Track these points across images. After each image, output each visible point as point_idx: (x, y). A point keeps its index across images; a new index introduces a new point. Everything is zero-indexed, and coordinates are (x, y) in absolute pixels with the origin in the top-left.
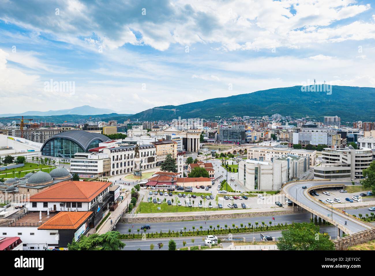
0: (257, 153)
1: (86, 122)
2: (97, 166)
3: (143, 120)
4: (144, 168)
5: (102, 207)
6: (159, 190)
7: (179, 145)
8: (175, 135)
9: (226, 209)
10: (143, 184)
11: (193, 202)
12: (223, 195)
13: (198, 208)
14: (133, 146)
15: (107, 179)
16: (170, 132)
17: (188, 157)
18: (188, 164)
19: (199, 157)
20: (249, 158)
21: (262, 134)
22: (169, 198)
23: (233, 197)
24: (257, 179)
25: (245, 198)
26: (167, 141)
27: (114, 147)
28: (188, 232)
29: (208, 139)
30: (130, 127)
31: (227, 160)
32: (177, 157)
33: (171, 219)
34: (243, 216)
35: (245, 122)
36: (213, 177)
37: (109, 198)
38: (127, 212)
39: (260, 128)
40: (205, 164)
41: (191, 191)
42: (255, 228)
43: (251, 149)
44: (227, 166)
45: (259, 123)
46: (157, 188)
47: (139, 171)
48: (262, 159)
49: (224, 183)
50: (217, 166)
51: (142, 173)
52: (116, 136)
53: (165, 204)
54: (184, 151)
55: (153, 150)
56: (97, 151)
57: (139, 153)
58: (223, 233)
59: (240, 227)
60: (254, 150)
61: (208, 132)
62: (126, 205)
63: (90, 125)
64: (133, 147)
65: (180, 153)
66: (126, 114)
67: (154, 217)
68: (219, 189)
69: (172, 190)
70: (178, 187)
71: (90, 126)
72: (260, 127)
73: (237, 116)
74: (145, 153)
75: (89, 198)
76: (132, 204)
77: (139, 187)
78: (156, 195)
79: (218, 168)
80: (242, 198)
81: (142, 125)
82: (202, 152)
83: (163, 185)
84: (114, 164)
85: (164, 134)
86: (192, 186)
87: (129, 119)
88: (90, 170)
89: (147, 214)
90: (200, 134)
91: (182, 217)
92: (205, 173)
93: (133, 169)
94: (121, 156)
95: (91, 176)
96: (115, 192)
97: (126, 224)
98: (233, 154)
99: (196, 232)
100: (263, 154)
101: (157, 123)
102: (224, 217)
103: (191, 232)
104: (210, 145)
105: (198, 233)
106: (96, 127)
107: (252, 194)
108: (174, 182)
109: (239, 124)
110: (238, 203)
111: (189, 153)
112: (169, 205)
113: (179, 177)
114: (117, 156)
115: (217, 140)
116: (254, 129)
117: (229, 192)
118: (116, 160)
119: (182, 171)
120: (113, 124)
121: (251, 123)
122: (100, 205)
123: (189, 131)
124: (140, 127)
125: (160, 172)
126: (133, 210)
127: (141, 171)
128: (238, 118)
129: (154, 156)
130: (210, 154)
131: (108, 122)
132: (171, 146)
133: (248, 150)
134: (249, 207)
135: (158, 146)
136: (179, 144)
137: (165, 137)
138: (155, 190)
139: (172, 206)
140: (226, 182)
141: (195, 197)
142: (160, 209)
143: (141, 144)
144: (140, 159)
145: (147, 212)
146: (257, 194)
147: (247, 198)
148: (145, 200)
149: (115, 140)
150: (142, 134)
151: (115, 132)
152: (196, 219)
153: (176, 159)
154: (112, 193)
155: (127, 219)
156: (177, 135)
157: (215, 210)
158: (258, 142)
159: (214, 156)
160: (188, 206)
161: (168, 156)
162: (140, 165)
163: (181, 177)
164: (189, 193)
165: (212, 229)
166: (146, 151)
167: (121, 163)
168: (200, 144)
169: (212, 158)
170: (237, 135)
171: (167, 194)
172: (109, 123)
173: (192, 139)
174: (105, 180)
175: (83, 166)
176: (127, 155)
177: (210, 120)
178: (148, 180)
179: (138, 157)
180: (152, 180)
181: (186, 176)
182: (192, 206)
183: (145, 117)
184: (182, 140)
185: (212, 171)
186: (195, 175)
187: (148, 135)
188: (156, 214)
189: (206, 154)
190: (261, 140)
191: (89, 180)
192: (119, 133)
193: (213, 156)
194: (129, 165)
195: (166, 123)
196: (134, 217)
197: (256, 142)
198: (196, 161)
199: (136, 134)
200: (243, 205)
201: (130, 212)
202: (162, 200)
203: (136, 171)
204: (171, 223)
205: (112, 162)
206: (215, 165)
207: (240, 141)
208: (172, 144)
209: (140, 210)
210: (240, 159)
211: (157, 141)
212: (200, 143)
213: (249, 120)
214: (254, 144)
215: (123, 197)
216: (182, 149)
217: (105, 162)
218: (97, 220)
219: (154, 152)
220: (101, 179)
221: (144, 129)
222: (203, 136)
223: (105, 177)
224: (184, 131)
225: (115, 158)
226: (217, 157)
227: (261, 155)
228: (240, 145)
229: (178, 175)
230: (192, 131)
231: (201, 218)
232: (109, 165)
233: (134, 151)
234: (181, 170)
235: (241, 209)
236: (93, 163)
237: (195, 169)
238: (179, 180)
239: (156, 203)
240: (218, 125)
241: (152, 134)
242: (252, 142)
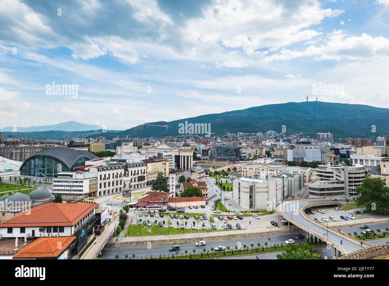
0: (251, 170)
1: (72, 138)
2: (82, 186)
3: (133, 136)
4: (134, 188)
5: (87, 231)
6: (149, 211)
7: (171, 163)
8: (167, 152)
9: (220, 230)
10: (133, 205)
11: (186, 223)
12: (217, 215)
13: (191, 230)
14: (122, 164)
15: (94, 200)
16: (162, 149)
17: (180, 176)
18: (181, 183)
19: (191, 175)
20: (244, 176)
21: (257, 151)
22: (160, 220)
23: (228, 217)
24: (252, 198)
25: (240, 218)
26: (159, 158)
27: (101, 166)
28: (180, 256)
29: (201, 156)
30: (119, 144)
31: (221, 178)
32: (169, 175)
33: (162, 243)
34: (238, 237)
35: (240, 138)
36: (207, 197)
37: (95, 221)
38: (114, 236)
39: (255, 145)
40: (198, 183)
41: (184, 212)
42: (251, 250)
43: (246, 167)
44: (221, 185)
45: (253, 140)
46: (147, 209)
47: (129, 191)
48: (257, 176)
49: (218, 203)
50: (211, 185)
51: (132, 193)
52: (104, 154)
53: (156, 226)
54: (176, 169)
55: (143, 168)
56: (83, 170)
57: (128, 171)
58: (217, 256)
59: (235, 250)
60: (248, 167)
61: (201, 149)
62: (113, 228)
63: (76, 141)
65: (172, 172)
66: (115, 131)
67: (144, 241)
68: (213, 209)
69: (163, 211)
70: (170, 208)
71: (76, 143)
72: (254, 144)
73: (231, 132)
74: (135, 171)
75: (72, 221)
76: (120, 227)
77: (128, 208)
78: (146, 216)
79: (212, 186)
80: (237, 218)
81: (132, 141)
82: (195, 170)
83: (154, 205)
84: (101, 184)
85: (155, 152)
86: (185, 206)
87: (119, 136)
88: (74, 190)
89: (136, 237)
90: (193, 152)
91: (174, 240)
92: (198, 192)
93: (122, 189)
94: (109, 175)
95: (75, 197)
96: (101, 214)
97: (112, 249)
98: (227, 172)
99: (189, 256)
101: (148, 140)
102: (218, 238)
103: (183, 256)
104: (203, 162)
105: (191, 257)
106: (82, 144)
107: (247, 213)
108: (166, 202)
109: (233, 140)
110: (233, 223)
111: (182, 171)
112: (160, 227)
113: (171, 197)
114: (105, 175)
115: (210, 158)
116: (248, 146)
117: (224, 211)
118: (103, 180)
119: (174, 190)
120: (101, 141)
121: (246, 139)
122: (84, 229)
123: (181, 148)
124: (129, 144)
125: (150, 192)
126: (121, 233)
127: (130, 191)
128: (232, 135)
129: (144, 175)
130: (203, 172)
131: (96, 139)
132: (163, 164)
133: (242, 168)
134: (244, 228)
135: (149, 165)
136: (171, 162)
137: (156, 155)
138: (145, 211)
139: (164, 228)
140: (220, 202)
141: (187, 218)
142: (150, 231)
143: (131, 162)
144: (129, 178)
145: (136, 235)
146: (252, 214)
147: (242, 218)
148: (134, 223)
149: (102, 158)
150: (132, 152)
151: (103, 150)
152: (189, 241)
153: (167, 178)
154: (98, 215)
155: (114, 244)
156: (169, 152)
157: (208, 231)
158: (252, 159)
159: (208, 174)
160: (180, 228)
161: (159, 175)
162: (130, 185)
163: (172, 197)
164: (181, 213)
165: (206, 253)
166: (136, 169)
167: (109, 183)
168: (193, 162)
169: (205, 176)
170: (231, 152)
171: (158, 216)
172: (96, 140)
173: (184, 157)
174: (91, 201)
175: (67, 187)
176: (115, 174)
177: (204, 137)
178: (138, 200)
179: (127, 176)
180: (142, 201)
181: (179, 196)
182: (184, 228)
183: (135, 133)
184: (174, 158)
185: (205, 190)
186: (187, 194)
187: (139, 152)
188: (146, 237)
189: (199, 172)
190: (256, 157)
191: (73, 201)
192: (108, 150)
193: (206, 174)
194: (117, 184)
195: (158, 140)
196: (121, 242)
198: (189, 180)
199: (126, 151)
200: (238, 226)
201: (117, 236)
202: (153, 222)
203: (125, 191)
204: (162, 247)
205: (99, 182)
206: (209, 183)
207: (234, 159)
208: (164, 162)
209: (129, 234)
210: (234, 177)
211: (148, 158)
212: (193, 160)
213: (243, 136)
214: (248, 162)
215: (110, 219)
216: (174, 167)
217: (92, 182)
218: (81, 246)
219: (144, 171)
220: (86, 200)
221: (134, 146)
222: (196, 154)
223: (91, 198)
224: (177, 148)
225: (103, 177)
226: (210, 175)
227: (256, 172)
228: (234, 162)
229: (170, 194)
230: (185, 149)
231: (194, 240)
232: (95, 185)
233: (123, 169)
234: (173, 189)
235: (236, 230)
236: (78, 183)
237: (188, 188)
238: (172, 200)
239: (147, 225)
240: (211, 142)
241: (143, 151)
242: (246, 159)
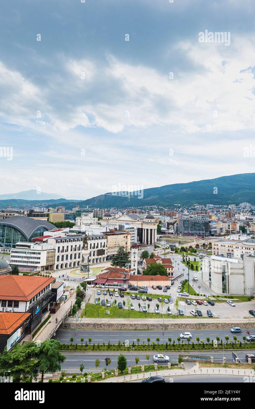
0: (223, 248)
1: (32, 207)
2: (39, 258)
3: (94, 206)
4: (93, 262)
5: (42, 308)
6: (109, 289)
7: (133, 237)
8: (129, 224)
9: (188, 317)
10: (91, 281)
11: (149, 306)
12: (184, 298)
13: (155, 314)
14: (81, 235)
15: (50, 273)
16: (122, 221)
17: (143, 251)
18: (143, 259)
19: (155, 250)
20: (215, 254)
21: (229, 225)
22: (120, 300)
23: (197, 301)
24: (225, 280)
25: (211, 303)
26: (119, 231)
27: (60, 237)
28: (142, 345)
29: (166, 230)
30: (79, 214)
31: (188, 255)
32: (131, 250)
33: (121, 327)
34: (209, 327)
35: (209, 211)
36: (172, 276)
37: (50, 297)
38: (70, 315)
39: (226, 219)
40: (162, 260)
41: (146, 292)
42: (225, 344)
43: (217, 243)
44: (188, 263)
45: (224, 213)
46: (106, 287)
47: (87, 265)
48: (230, 255)
49: (185, 283)
50: (177, 263)
51: (90, 268)
52: (63, 224)
53: (116, 307)
54: (139, 243)
55: (103, 241)
56: (41, 241)
57: (87, 244)
58: (185, 349)
59: (206, 342)
60: (220, 244)
61: (166, 222)
62: (69, 307)
63: (35, 211)
64: (81, 237)
65: (134, 246)
66: (75, 200)
67: (102, 324)
68: (179, 291)
69: (123, 290)
70: (131, 287)
71: (36, 212)
72: (226, 217)
73: (200, 204)
74: (94, 244)
75: (27, 296)
76: (77, 305)
77: (86, 285)
78: (105, 295)
79: (178, 264)
80: (207, 304)
81: (92, 212)
82: (159, 246)
83: (114, 283)
84: (58, 257)
85: (116, 224)
86: (148, 286)
87: (79, 206)
88: (31, 262)
89: (94, 319)
90: (157, 225)
91: (135, 325)
92: (162, 270)
93: (80, 263)
94: (68, 247)
95: (32, 269)
96: (58, 290)
97: (68, 330)
98: (195, 249)
99: (152, 345)
100: (231, 249)
101: (109, 211)
102: (186, 327)
103: (145, 345)
104: (168, 237)
105: (154, 347)
106: (42, 213)
107: (220, 299)
108: (127, 280)
109: (202, 213)
110: (203, 309)
111: (145, 246)
112: (120, 308)
113: (133, 274)
114: (63, 247)
115: (176, 232)
116: (219, 219)
117: (192, 295)
118: (61, 252)
119: (136, 267)
120: (60, 211)
121: (216, 212)
122: (39, 305)
123: (145, 220)
124: (89, 215)
125: (110, 267)
126: (77, 313)
127: (88, 265)
128: (201, 207)
129: (104, 249)
130: (168, 248)
131: (55, 208)
132: (124, 237)
133: (213, 245)
134: (216, 316)
135: (109, 237)
136: (133, 235)
137: (117, 227)
138: (103, 289)
139: (124, 309)
140: (187, 283)
141: (150, 300)
142: (109, 313)
143: (90, 234)
144: (88, 252)
145: (94, 316)
146: (226, 299)
147: (214, 304)
148: (92, 301)
149: (61, 229)
150: (92, 223)
151: (62, 220)
152: (152, 327)
153: (129, 253)
154: (54, 291)
155: (69, 324)
156: (131, 225)
157: (174, 317)
158: (224, 235)
159: (173, 251)
160: (142, 311)
161: (120, 249)
162: (88, 259)
163: (134, 274)
164: (144, 294)
165: (172, 343)
166: (96, 242)
167: (67, 256)
168: (157, 236)
169: (171, 253)
170: (199, 227)
171: (118, 295)
172: (56, 210)
173: (147, 230)
174: (48, 274)
175: (24, 258)
176: (74, 247)
177: (169, 208)
178: (97, 276)
179: (86, 249)
180: (101, 277)
181: (141, 274)
182: (146, 311)
183: (95, 203)
184: (136, 231)
185: (171, 269)
186: (151, 273)
187: (99, 224)
188: (104, 319)
189: (163, 247)
190: (228, 233)
191: (30, 274)
192: (67, 221)
193: (171, 251)
194: (75, 258)
195: (119, 211)
196: (77, 323)
197: (222, 235)
198: (153, 256)
199: (85, 222)
200: (209, 313)
201: (73, 315)
202: (112, 302)
203: (83, 265)
204: (122, 332)
205: (57, 254)
206: (175, 260)
207: (203, 234)
208: (125, 235)
209: (86, 314)
210: (204, 255)
211: (108, 231)
212: (157, 234)
213: (213, 209)
214: (220, 238)
215: (66, 296)
216: (136, 241)
217: (49, 254)
218: (35, 324)
219: (104, 244)
220: (43, 273)
221: (94, 217)
222: (161, 227)
223: (47, 271)
224: (139, 220)
225: (61, 249)
226: (176, 252)
227: (229, 250)
228: (204, 238)
229: (131, 271)
230: (148, 221)
231: (157, 327)
232: (53, 257)
233: (82, 242)
234: (134, 266)
235: (206, 318)
236: (36, 255)
237: (151, 265)
238: (133, 278)
239: (105, 305)
240: (177, 215)
241: (103, 223)
242: (217, 234)
